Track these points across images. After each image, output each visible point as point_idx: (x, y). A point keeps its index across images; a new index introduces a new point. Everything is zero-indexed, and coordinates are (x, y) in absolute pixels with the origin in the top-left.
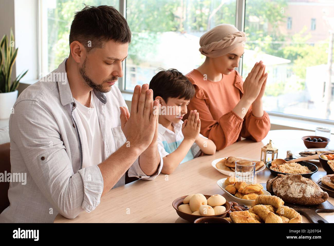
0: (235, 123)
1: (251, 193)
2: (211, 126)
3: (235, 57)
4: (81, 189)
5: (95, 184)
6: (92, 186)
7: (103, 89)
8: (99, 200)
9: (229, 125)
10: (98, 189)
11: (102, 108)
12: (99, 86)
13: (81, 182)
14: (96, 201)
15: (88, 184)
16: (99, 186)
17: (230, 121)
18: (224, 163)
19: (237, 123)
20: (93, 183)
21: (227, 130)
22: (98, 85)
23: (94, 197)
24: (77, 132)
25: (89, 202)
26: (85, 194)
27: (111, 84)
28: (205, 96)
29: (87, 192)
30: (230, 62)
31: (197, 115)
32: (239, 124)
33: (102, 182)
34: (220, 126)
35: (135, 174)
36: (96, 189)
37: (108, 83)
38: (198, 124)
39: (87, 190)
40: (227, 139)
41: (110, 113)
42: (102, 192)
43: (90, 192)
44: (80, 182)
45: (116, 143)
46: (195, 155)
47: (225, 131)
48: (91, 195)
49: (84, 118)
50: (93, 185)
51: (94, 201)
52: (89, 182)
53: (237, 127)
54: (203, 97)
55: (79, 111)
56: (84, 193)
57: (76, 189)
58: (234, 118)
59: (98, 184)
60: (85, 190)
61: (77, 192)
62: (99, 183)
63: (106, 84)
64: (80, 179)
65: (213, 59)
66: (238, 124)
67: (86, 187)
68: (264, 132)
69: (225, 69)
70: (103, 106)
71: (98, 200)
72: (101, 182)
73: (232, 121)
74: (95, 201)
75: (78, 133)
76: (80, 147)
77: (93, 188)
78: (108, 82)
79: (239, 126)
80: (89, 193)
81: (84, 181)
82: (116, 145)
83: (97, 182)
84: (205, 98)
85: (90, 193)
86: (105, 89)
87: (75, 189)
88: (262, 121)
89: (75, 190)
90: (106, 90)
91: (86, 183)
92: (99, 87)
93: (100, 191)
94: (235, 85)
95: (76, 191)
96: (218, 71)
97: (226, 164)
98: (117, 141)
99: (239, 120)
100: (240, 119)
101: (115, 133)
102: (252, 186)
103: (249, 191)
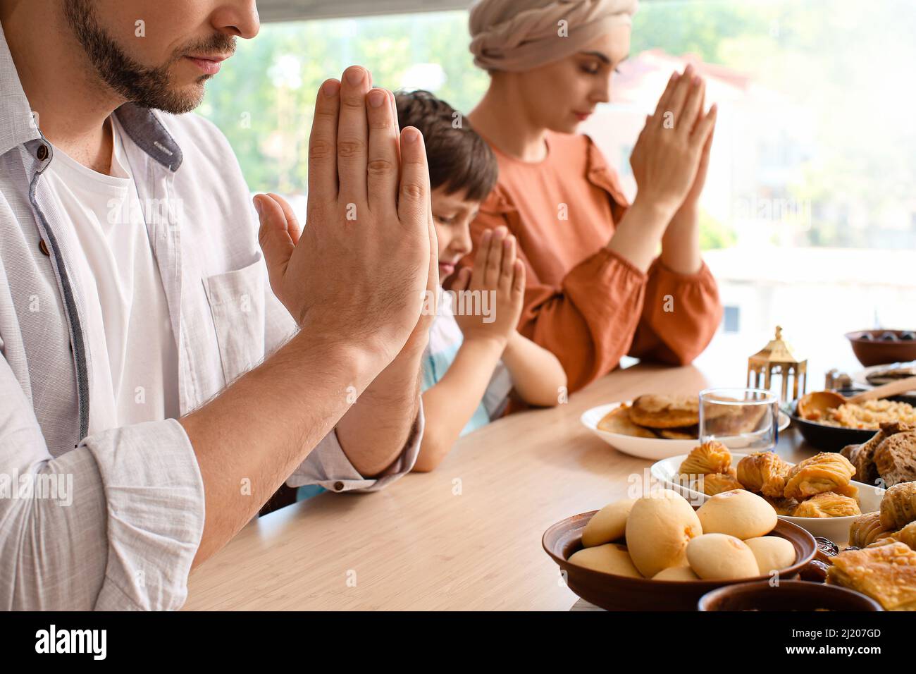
0: (622, 287)
1: (822, 493)
2: (538, 308)
3: (599, 67)
4: (95, 527)
5: (166, 505)
6: (150, 512)
7: (171, 93)
8: (181, 586)
9: (604, 295)
10: (180, 527)
11: (162, 189)
12: (154, 74)
13: (93, 490)
14: (168, 588)
15: (132, 500)
16: (186, 513)
17: (606, 279)
18: (629, 418)
19: (630, 286)
20: (155, 496)
21: (600, 312)
22: (147, 73)
23: (158, 566)
24: (59, 277)
25: (132, 590)
26: (114, 549)
27: (206, 67)
28: (504, 202)
29: (121, 540)
30: (583, 85)
31: (511, 244)
32: (636, 292)
33: (200, 496)
34: (572, 304)
35: (315, 473)
36: (168, 526)
37: (191, 63)
38: (516, 280)
39: (125, 529)
40: (600, 346)
41: (192, 216)
42: (195, 545)
43: (136, 540)
44: (91, 490)
45: (223, 341)
46: (493, 409)
47: (591, 316)
48: (142, 555)
49: (88, 221)
50: (154, 508)
51: (156, 588)
52: (136, 491)
53: (629, 305)
54: (500, 204)
55: (63, 187)
56: (107, 544)
57: (68, 523)
58: (616, 268)
59: (180, 505)
60: (115, 529)
61: (74, 537)
62: (184, 501)
63: (186, 66)
64: (92, 477)
65: (520, 75)
66: (632, 293)
67: (118, 516)
68: (705, 326)
69: (566, 112)
70: (164, 181)
71: (177, 583)
72: (195, 496)
73: (611, 279)
74: (161, 587)
75: (64, 277)
76: (75, 342)
77: (152, 524)
78: (191, 58)
79: (634, 298)
80: (132, 546)
81: (111, 484)
82: (223, 352)
83: (175, 492)
84: (508, 209)
85: (138, 544)
86: (178, 90)
87: (62, 523)
88: (699, 290)
89: (65, 531)
90: (181, 97)
91: (119, 495)
92: (152, 83)
93: (188, 539)
94: (592, 177)
95: (70, 535)
96: (537, 121)
97: (636, 420)
98: (225, 334)
99: (635, 279)
100: (638, 273)
101: (217, 297)
102: (824, 465)
103: (815, 485)
